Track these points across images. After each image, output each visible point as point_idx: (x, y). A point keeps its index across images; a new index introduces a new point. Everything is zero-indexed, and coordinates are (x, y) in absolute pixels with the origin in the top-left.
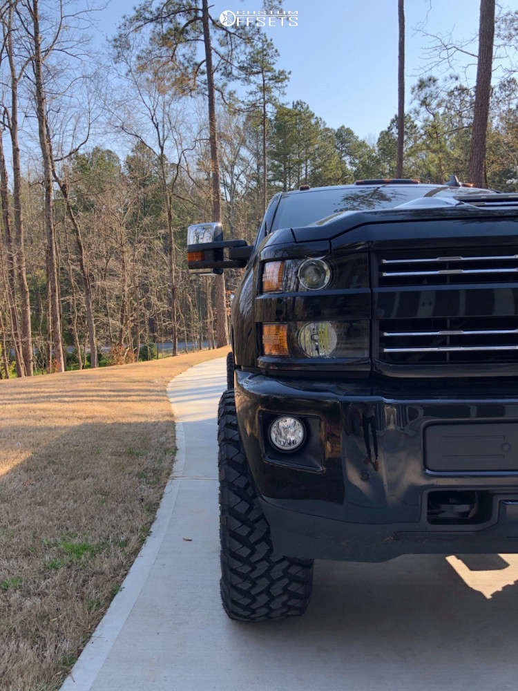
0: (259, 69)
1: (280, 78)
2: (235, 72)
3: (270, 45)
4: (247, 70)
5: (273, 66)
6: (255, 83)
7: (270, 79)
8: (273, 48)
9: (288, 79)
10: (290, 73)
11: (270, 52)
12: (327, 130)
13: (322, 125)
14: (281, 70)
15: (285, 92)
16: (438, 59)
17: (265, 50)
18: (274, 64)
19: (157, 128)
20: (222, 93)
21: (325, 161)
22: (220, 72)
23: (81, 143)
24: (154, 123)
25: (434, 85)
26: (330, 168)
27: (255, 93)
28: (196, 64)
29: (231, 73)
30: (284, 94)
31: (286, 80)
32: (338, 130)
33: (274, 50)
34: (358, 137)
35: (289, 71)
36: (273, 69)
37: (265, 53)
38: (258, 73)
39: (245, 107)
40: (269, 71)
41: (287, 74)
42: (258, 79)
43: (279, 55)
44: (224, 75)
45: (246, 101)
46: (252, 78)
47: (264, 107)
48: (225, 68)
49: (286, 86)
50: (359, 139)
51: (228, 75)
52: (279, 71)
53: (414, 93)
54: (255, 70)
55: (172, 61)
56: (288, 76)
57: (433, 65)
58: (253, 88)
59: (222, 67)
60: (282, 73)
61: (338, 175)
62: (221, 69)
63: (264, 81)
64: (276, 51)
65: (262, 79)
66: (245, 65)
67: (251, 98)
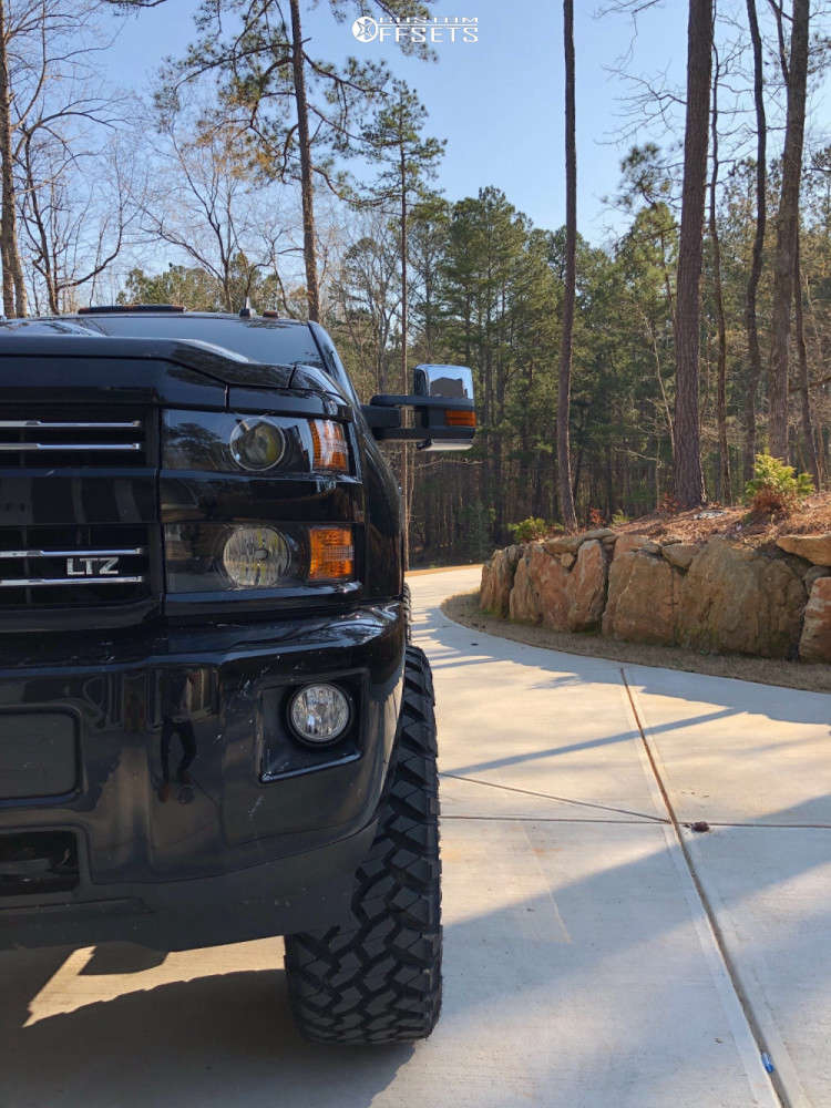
0: (395, 138)
1: (430, 150)
2: (355, 144)
3: (413, 100)
4: (377, 139)
5: (416, 133)
6: (389, 160)
7: (412, 153)
8: (417, 104)
9: (443, 151)
10: (445, 142)
11: (412, 110)
12: (538, 232)
13: (526, 225)
14: (431, 138)
15: (437, 173)
16: (642, 116)
17: (404, 107)
18: (420, 128)
19: (218, 232)
20: (326, 176)
21: (530, 282)
22: (331, 144)
23: (108, 257)
24: (213, 225)
25: (654, 158)
26: (538, 293)
27: (391, 175)
28: (286, 131)
29: (347, 144)
30: (434, 176)
31: (440, 154)
32: (557, 232)
33: (419, 107)
34: (588, 243)
35: (443, 139)
36: (416, 137)
37: (404, 111)
38: (394, 143)
39: (375, 197)
40: (409, 140)
41: (440, 143)
42: (393, 154)
43: (426, 115)
44: (339, 148)
45: (376, 188)
46: (386, 151)
47: (403, 196)
48: (338, 137)
49: (438, 163)
50: (591, 247)
51: (343, 147)
52: (428, 140)
53: (626, 170)
54: (389, 139)
55: (251, 127)
56: (441, 147)
57: (637, 125)
58: (387, 167)
59: (332, 135)
60: (430, 142)
61: (552, 304)
62: (331, 139)
63: (403, 155)
64: (423, 108)
65: (399, 152)
66: (373, 132)
67: (384, 183)
